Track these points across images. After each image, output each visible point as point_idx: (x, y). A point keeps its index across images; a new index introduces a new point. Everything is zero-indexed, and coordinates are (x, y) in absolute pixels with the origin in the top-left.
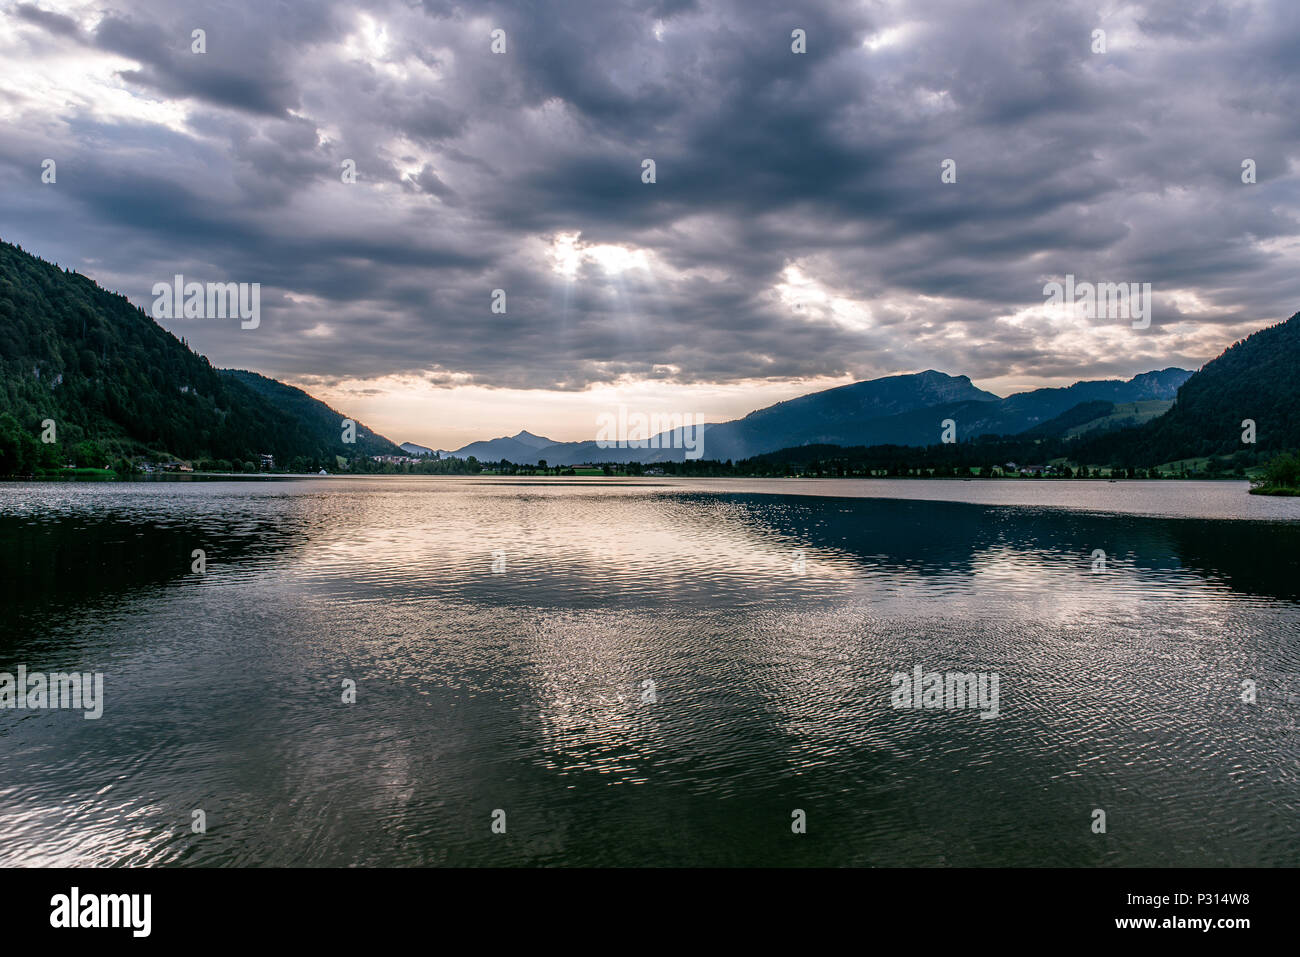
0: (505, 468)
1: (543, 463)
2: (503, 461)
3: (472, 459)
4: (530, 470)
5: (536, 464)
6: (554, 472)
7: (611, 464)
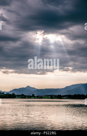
0: (23, 97)
1: (33, 95)
2: (22, 94)
3: (13, 94)
4: (30, 97)
5: (31, 95)
6: (37, 98)
7: (53, 95)
